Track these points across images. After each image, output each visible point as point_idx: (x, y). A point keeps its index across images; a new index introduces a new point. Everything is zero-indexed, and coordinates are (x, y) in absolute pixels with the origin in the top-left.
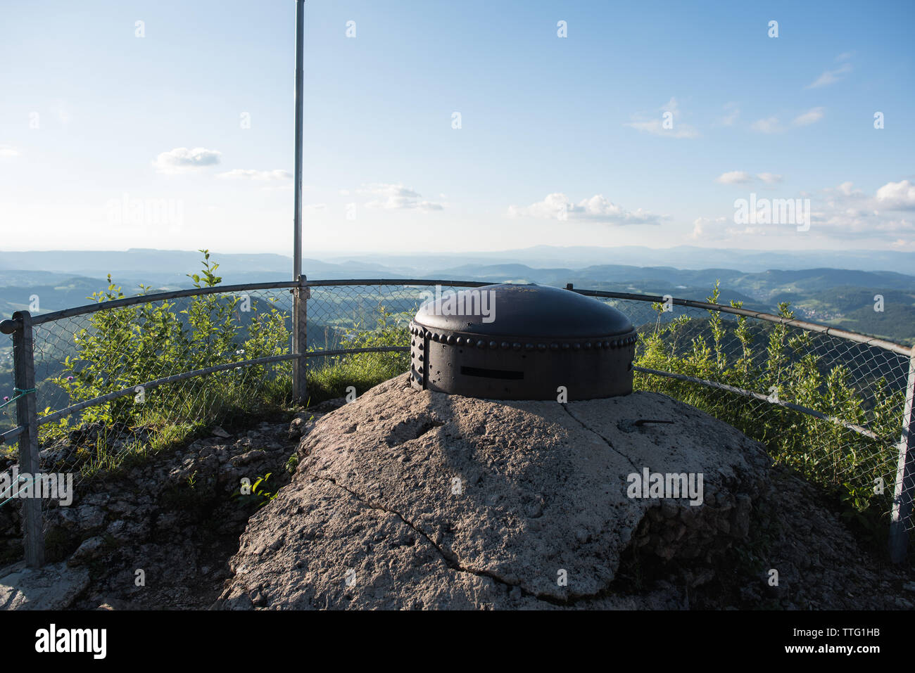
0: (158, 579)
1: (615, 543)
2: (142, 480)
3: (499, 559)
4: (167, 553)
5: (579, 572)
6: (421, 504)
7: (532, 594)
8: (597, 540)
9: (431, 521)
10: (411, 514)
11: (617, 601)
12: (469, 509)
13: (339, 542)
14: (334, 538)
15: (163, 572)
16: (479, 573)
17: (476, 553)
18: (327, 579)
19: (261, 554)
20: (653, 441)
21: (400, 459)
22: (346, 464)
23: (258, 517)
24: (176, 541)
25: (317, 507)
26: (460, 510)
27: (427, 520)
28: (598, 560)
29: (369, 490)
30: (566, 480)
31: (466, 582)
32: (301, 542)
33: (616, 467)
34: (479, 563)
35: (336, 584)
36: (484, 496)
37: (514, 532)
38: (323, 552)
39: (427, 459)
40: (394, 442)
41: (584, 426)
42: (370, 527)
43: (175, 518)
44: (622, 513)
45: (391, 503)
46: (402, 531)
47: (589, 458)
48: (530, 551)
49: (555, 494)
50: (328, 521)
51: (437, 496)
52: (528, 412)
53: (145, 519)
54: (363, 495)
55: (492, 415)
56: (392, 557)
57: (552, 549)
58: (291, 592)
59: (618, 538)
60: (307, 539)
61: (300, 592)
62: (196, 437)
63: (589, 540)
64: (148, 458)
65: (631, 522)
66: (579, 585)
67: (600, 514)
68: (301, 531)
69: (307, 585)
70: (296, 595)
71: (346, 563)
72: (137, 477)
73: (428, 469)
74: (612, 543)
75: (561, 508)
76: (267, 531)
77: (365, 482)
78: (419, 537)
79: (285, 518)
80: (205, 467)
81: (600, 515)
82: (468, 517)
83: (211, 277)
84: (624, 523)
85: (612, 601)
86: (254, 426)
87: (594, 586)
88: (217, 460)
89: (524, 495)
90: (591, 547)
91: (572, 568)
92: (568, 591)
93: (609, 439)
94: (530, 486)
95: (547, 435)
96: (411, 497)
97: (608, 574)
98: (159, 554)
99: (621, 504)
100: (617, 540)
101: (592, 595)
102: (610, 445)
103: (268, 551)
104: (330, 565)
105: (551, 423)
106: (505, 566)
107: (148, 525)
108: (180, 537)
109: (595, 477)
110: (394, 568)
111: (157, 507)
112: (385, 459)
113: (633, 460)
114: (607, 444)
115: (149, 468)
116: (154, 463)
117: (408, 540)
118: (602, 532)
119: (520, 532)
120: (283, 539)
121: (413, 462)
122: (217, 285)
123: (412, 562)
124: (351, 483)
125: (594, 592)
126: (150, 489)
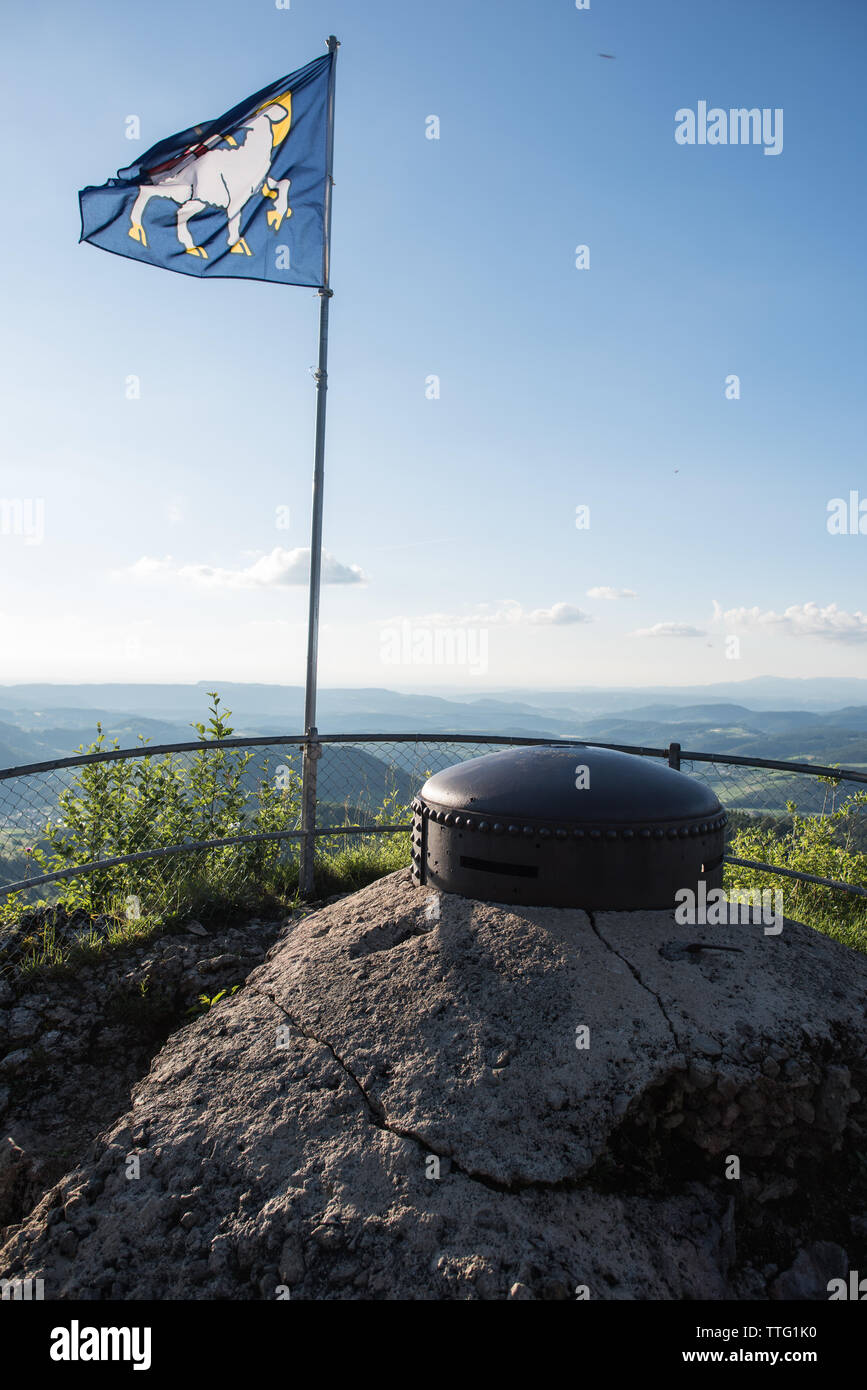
0: (86, 1111)
1: (603, 1115)
2: (91, 983)
3: (433, 1118)
4: (103, 1078)
5: (539, 1149)
6: (360, 1036)
7: (464, 1171)
8: (577, 1108)
9: (365, 1059)
10: (345, 1048)
11: (590, 1198)
12: (416, 1047)
13: (252, 1076)
14: (249, 1070)
15: (93, 1102)
16: (404, 1135)
17: (409, 1107)
18: (223, 1121)
19: (164, 1083)
20: (708, 975)
21: (356, 976)
22: (293, 977)
23: (179, 1037)
24: (117, 1064)
25: (243, 1029)
26: (406, 1049)
27: (362, 1058)
28: (573, 1137)
29: (308, 1011)
30: (555, 1019)
31: (385, 1145)
32: (210, 1072)
33: (635, 1007)
34: (405, 1122)
35: (230, 1129)
36: (439, 1033)
37: (464, 1084)
38: (231, 1086)
39: (386, 977)
40: (359, 952)
41: (609, 947)
42: (292, 1060)
43: (122, 1035)
44: (624, 1073)
45: (326, 1032)
46: (328, 1069)
47: (597, 992)
48: (477, 1112)
49: (535, 1038)
50: (248, 1047)
51: (382, 1027)
52: (535, 923)
53: (85, 1032)
54: (298, 1018)
55: (487, 925)
56: (306, 1101)
57: (507, 1112)
58: (179, 1132)
59: (609, 1107)
60: (218, 1068)
61: (188, 1134)
62: (165, 932)
63: (565, 1106)
64: (103, 955)
65: (632, 1087)
66: (532, 1166)
67: (590, 1071)
68: (215, 1058)
69: (198, 1127)
70: (181, 1138)
71: (251, 1104)
72: (86, 979)
73: (384, 990)
74: (599, 1114)
75: (536, 1058)
76: (181, 1054)
77: (306, 1002)
78: (345, 1078)
79: (204, 1040)
80: (165, 971)
81: (588, 1073)
82: (412, 1059)
83: (220, 727)
84: (623, 1088)
85: (583, 1197)
86: (240, 924)
87: (557, 1172)
88: (181, 963)
89: (493, 1035)
90: (566, 1117)
91: (531, 1142)
92: (515, 1173)
93: (637, 968)
94: (504, 1024)
95: (551, 955)
96: (351, 1025)
97: (582, 1156)
98: (93, 1078)
99: (624, 1060)
100: (606, 1111)
101: (550, 1183)
102: (637, 977)
103: (172, 1079)
104: (232, 1104)
105: (562, 940)
106: (438, 1129)
107: (86, 1039)
108: (122, 1060)
109: (598, 1020)
110: (304, 1116)
111: (101, 1018)
112: (340, 974)
113: (664, 1000)
114: (631, 975)
115: (102, 968)
116: (109, 961)
117: (332, 1082)
118: (587, 1097)
119: (472, 1084)
120: (193, 1066)
121: (371, 980)
122: (227, 737)
123: (328, 1110)
124: (290, 1002)
125: (553, 1180)
126: (98, 994)
